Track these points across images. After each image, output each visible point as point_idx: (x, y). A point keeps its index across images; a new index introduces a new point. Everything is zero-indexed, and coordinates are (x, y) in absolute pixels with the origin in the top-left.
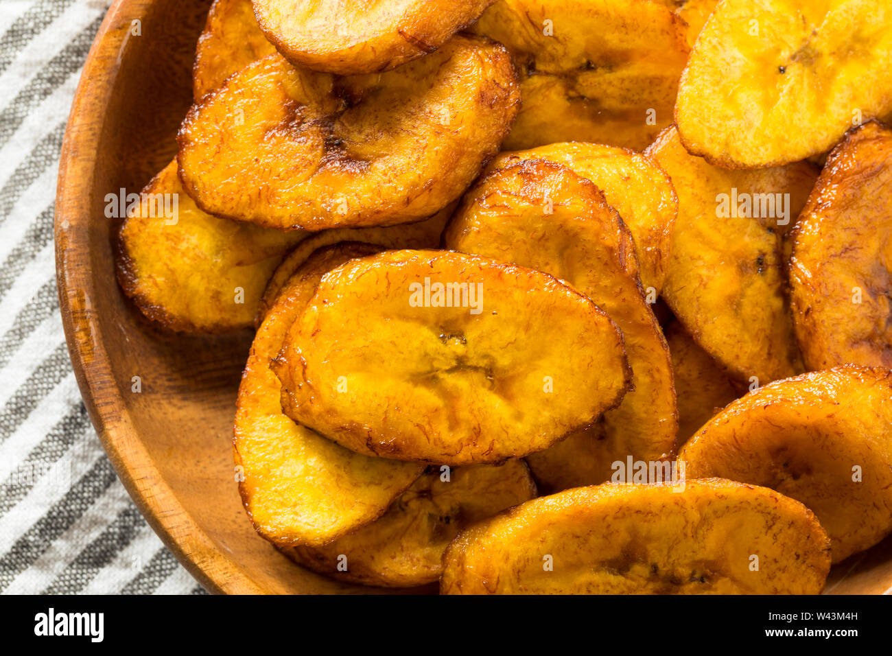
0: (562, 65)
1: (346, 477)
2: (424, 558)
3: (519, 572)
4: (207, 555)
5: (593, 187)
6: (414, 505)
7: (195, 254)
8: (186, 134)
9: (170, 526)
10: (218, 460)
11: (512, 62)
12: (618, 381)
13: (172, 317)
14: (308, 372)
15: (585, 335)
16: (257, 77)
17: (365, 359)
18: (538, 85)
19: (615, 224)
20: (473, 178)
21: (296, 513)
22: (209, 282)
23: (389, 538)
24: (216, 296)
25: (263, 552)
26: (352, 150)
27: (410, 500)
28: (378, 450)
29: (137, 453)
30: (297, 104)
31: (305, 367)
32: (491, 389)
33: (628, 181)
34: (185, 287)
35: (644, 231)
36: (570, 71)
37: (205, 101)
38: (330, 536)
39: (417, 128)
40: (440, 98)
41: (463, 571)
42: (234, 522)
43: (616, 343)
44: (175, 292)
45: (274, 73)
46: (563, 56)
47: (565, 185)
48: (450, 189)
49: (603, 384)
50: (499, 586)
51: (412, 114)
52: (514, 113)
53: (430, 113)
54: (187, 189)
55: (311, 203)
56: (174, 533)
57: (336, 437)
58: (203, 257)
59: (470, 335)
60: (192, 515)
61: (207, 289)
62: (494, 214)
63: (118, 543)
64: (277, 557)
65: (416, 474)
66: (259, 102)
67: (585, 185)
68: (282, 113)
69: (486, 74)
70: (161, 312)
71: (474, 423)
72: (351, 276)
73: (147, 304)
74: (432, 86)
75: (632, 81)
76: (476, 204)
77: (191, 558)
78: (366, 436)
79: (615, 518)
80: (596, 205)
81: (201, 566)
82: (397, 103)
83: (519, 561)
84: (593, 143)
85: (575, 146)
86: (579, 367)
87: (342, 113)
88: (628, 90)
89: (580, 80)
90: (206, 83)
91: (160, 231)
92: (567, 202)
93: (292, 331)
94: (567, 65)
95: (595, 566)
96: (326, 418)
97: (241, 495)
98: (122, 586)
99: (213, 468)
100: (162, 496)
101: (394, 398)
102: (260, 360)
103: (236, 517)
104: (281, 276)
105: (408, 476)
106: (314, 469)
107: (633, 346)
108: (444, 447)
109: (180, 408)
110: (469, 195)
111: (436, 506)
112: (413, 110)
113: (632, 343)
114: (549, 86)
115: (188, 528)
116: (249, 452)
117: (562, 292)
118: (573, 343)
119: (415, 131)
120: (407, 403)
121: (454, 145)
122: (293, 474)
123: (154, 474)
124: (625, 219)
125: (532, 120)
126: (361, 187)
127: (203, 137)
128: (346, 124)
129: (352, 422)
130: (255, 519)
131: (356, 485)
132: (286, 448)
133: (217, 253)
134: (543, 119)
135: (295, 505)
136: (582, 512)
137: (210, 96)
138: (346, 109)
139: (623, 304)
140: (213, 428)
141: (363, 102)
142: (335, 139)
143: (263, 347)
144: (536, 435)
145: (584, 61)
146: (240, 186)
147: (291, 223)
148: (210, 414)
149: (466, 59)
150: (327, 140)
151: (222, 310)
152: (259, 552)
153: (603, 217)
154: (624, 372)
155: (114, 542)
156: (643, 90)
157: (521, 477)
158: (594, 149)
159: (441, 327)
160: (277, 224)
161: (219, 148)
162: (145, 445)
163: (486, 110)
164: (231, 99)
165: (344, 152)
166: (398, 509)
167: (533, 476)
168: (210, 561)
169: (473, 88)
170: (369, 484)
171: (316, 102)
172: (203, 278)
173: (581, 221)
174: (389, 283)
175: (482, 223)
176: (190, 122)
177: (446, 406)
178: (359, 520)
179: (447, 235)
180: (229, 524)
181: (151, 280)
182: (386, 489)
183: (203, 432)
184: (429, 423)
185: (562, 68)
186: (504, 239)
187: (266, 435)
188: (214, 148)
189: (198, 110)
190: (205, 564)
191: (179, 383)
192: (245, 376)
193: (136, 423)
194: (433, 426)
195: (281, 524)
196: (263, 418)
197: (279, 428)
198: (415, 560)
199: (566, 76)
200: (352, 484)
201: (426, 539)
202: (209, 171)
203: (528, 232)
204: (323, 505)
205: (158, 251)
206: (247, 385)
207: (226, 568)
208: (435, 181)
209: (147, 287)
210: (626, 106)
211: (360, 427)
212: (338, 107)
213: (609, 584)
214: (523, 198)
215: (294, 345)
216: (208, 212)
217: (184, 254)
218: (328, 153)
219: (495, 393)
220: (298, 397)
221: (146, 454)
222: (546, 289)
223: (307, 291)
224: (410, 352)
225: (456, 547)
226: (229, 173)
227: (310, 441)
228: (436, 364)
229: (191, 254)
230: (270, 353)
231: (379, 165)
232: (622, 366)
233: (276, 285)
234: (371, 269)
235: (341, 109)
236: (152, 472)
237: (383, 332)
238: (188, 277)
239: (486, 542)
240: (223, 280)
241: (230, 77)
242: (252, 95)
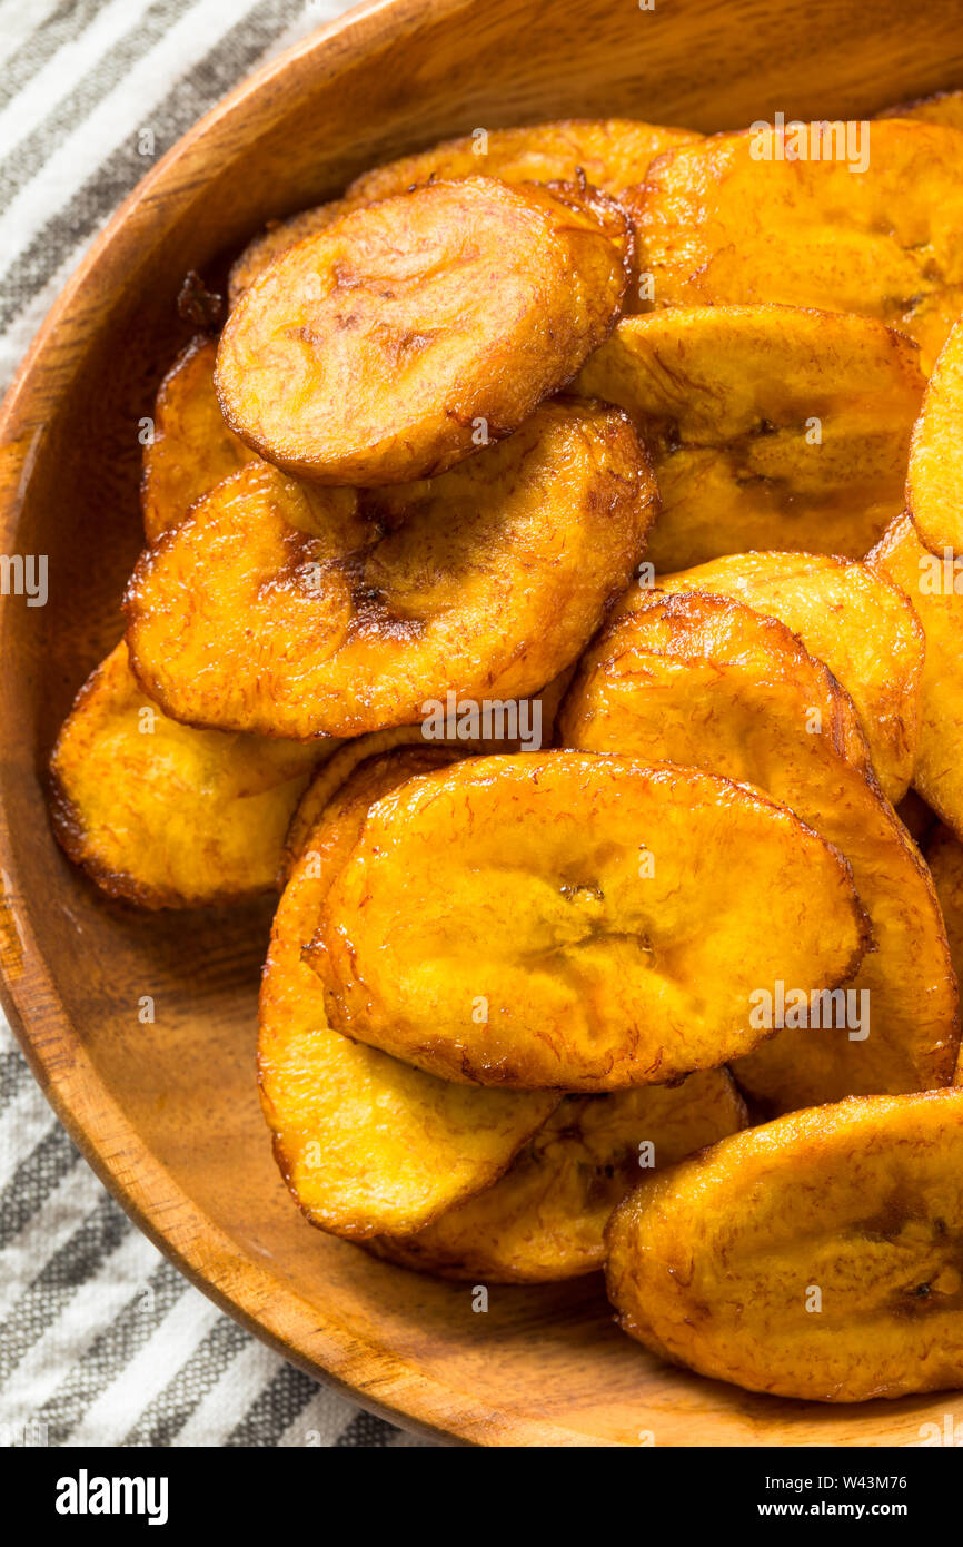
0: (721, 430)
1: (440, 1121)
2: (577, 1235)
3: (724, 1251)
4: (229, 1267)
5: (783, 631)
6: (554, 1151)
7: (172, 786)
8: (135, 598)
9: (166, 1226)
10: (242, 1104)
11: (638, 436)
12: (849, 938)
13: (146, 889)
14: (359, 964)
15: (789, 869)
16: (238, 499)
17: (446, 937)
18: (688, 465)
19: (821, 687)
20: (593, 629)
21: (366, 1186)
22: (198, 828)
23: (519, 1209)
24: (212, 848)
25: (324, 1246)
26: (397, 604)
27: (548, 1145)
28: (482, 1077)
29: (104, 1114)
30: (305, 537)
31: (354, 957)
32: (650, 966)
33: (840, 612)
34: (162, 837)
35: (871, 690)
36: (737, 439)
37: (162, 545)
38: (423, 1217)
39: (494, 561)
40: (526, 510)
41: (638, 1254)
42: (275, 1202)
43: (840, 877)
44: (146, 847)
45: (263, 491)
46: (722, 417)
47: (738, 631)
48: (557, 653)
49: (825, 944)
50: (695, 1276)
51: (485, 538)
52: (650, 519)
53: (513, 534)
54: (145, 688)
55: (339, 694)
56: (173, 1237)
57: (415, 1061)
58: (184, 789)
59: (608, 886)
60: (201, 1204)
61: (196, 839)
62: (628, 688)
63: (103, 1244)
64: (348, 1253)
65: (551, 1106)
66: (244, 539)
67: (768, 628)
68: (282, 554)
69: (595, 463)
70: (128, 883)
71: (628, 1024)
72: (411, 807)
73: (104, 872)
74: (512, 491)
75: (836, 445)
76: (601, 672)
77: (204, 1275)
78: (460, 1058)
79: (867, 1155)
80: (788, 658)
81: (220, 1285)
82: (459, 523)
83: (721, 1235)
84: (782, 551)
85: (754, 560)
86: (786, 922)
87: (375, 546)
88: (832, 460)
89: (754, 451)
90: (163, 511)
91: (113, 754)
92: (741, 659)
93: (330, 899)
94: (729, 430)
95: (844, 1231)
96: (395, 1034)
97: (278, 1162)
98: (116, 1312)
99: (237, 1117)
100: (149, 1180)
101: (498, 995)
102: (287, 947)
103: (278, 1194)
104: (310, 809)
105: (538, 1110)
106: (389, 1112)
107: (872, 876)
108: (585, 1066)
109: (175, 1028)
110: (590, 657)
111: (589, 1150)
112: (486, 533)
113: (869, 872)
114: (705, 466)
115: (194, 1226)
116: (283, 1094)
117: (746, 804)
118: (772, 883)
119: (491, 565)
120: (519, 1002)
121: (554, 583)
122: (356, 1122)
123: (135, 1145)
124: (840, 675)
125: (683, 522)
126: (415, 664)
127: (163, 602)
128: (384, 564)
129: (436, 1037)
130: (302, 1199)
131: (456, 1132)
132: (341, 1082)
133: (207, 780)
134: (702, 517)
135: (363, 1172)
136: (812, 1149)
137: (169, 536)
138: (382, 539)
139: (848, 812)
140: (231, 1053)
141: (407, 526)
142: (368, 589)
143: (290, 926)
144: (729, 1033)
145: (757, 420)
146: (226, 676)
147: (311, 729)
148: (224, 1031)
149: (562, 442)
150: (355, 591)
151: (223, 868)
152: (317, 1248)
153: (801, 677)
154: (857, 923)
155: (97, 1243)
156: (857, 457)
157: (721, 1093)
158: (784, 564)
159: (562, 876)
160: (290, 732)
161: (189, 618)
162: (117, 1100)
163: (602, 521)
164: (200, 538)
165: (384, 609)
166: (530, 1160)
167: (740, 1089)
168: (233, 1276)
169: (577, 488)
170: (476, 1129)
171: (334, 531)
172: (187, 822)
173: (767, 688)
174: (472, 814)
175: (612, 701)
176: (141, 580)
177: (581, 1000)
178: (466, 1188)
179: (563, 722)
180: (266, 1208)
181: (106, 833)
182: (503, 1135)
183: (216, 1062)
184: (556, 1029)
185: (722, 435)
186: (650, 725)
187: (308, 1064)
188: (181, 619)
189: (152, 559)
190: (227, 1282)
191: (170, 988)
192: (266, 974)
193: (101, 1066)
194: (564, 1032)
195: (342, 1204)
196: (300, 1038)
197: (328, 1051)
198: (562, 1240)
199: (730, 447)
200: (449, 1130)
201: (578, 1205)
202: (177, 657)
203: (685, 711)
204: (407, 1168)
205: (112, 787)
206: (272, 986)
207: (261, 1285)
208: (530, 643)
209: (101, 844)
210: (832, 485)
211: (448, 1044)
212: (368, 536)
213: (870, 1256)
214: (672, 658)
215: (336, 921)
216: (183, 721)
217: (154, 787)
218: (360, 611)
219: (657, 972)
220: (350, 1002)
221: (120, 1115)
222: (719, 802)
223: (350, 832)
224: (517, 920)
225: (625, 1217)
226: (208, 655)
227: (379, 1068)
228: (559, 935)
229: (166, 786)
230: (302, 933)
231: (440, 627)
232: (854, 914)
233: (304, 823)
234: (440, 795)
235: (373, 539)
236: (130, 1143)
237: (470, 891)
238: (164, 824)
239: (668, 1208)
240: (221, 822)
241: (197, 502)
242: (234, 528)
